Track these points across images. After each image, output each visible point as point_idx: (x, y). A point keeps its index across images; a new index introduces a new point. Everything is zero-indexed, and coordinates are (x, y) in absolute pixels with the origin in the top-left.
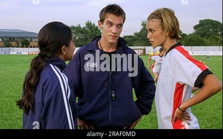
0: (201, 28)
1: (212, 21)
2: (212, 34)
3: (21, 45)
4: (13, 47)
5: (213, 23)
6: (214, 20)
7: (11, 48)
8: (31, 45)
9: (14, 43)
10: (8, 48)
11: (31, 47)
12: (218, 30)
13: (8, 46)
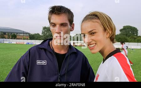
0: (124, 31)
1: (131, 27)
2: (131, 35)
3: (11, 37)
4: (6, 38)
5: (132, 28)
6: (132, 26)
7: (4, 39)
8: (17, 38)
9: (6, 36)
10: (3, 39)
11: (17, 39)
12: (135, 32)
13: (3, 37)
